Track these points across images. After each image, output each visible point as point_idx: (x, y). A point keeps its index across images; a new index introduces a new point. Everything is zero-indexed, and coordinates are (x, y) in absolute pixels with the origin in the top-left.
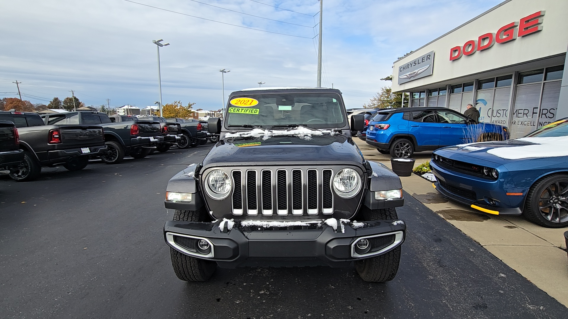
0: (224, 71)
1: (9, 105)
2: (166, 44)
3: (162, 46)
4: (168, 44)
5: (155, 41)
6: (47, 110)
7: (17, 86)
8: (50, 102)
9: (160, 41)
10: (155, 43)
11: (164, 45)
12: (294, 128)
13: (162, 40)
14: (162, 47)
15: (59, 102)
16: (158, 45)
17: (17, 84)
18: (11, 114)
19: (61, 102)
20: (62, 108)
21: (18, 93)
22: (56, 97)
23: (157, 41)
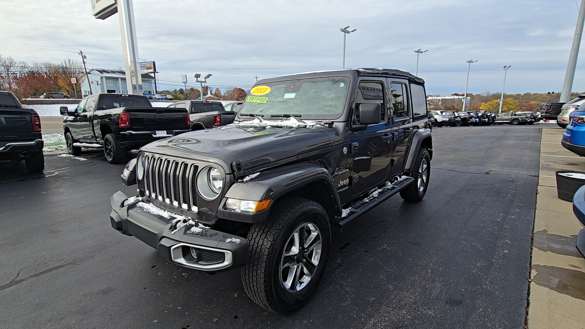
0: (420, 50)
2: (353, 30)
3: (349, 32)
4: (355, 30)
5: (342, 29)
9: (346, 28)
10: (342, 31)
11: (351, 32)
12: (288, 119)
13: (348, 27)
14: (349, 34)
16: (345, 32)
18: (203, 103)
23: (344, 29)
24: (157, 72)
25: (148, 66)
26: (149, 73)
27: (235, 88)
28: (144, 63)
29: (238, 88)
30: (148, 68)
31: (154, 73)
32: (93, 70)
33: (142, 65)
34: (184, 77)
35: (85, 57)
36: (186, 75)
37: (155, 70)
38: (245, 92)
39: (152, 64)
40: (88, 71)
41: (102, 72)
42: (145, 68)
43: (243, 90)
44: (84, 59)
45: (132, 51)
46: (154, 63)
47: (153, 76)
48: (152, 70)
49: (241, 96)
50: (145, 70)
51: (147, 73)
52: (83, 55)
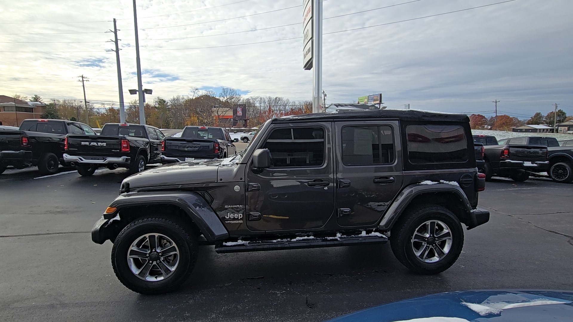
1: (499, 122)
6: (524, 125)
7: (495, 105)
8: (531, 117)
15: (541, 117)
17: (496, 103)
19: (543, 117)
20: (542, 123)
21: (495, 111)
22: (538, 112)
24: (383, 103)
25: (375, 98)
26: (375, 104)
27: (472, 115)
28: (372, 96)
29: (477, 114)
30: (375, 100)
31: (380, 104)
32: (332, 105)
33: (371, 98)
34: (407, 106)
35: (326, 95)
36: (409, 104)
37: (381, 101)
38: (485, 118)
39: (379, 96)
40: (326, 106)
41: (337, 106)
42: (372, 100)
43: (483, 116)
44: (325, 97)
45: (317, 92)
46: (381, 95)
47: (379, 107)
48: (378, 102)
49: (479, 124)
50: (372, 102)
51: (373, 105)
52: (325, 94)
